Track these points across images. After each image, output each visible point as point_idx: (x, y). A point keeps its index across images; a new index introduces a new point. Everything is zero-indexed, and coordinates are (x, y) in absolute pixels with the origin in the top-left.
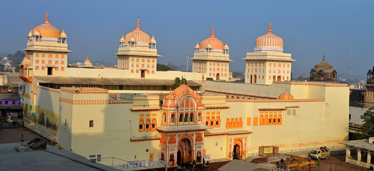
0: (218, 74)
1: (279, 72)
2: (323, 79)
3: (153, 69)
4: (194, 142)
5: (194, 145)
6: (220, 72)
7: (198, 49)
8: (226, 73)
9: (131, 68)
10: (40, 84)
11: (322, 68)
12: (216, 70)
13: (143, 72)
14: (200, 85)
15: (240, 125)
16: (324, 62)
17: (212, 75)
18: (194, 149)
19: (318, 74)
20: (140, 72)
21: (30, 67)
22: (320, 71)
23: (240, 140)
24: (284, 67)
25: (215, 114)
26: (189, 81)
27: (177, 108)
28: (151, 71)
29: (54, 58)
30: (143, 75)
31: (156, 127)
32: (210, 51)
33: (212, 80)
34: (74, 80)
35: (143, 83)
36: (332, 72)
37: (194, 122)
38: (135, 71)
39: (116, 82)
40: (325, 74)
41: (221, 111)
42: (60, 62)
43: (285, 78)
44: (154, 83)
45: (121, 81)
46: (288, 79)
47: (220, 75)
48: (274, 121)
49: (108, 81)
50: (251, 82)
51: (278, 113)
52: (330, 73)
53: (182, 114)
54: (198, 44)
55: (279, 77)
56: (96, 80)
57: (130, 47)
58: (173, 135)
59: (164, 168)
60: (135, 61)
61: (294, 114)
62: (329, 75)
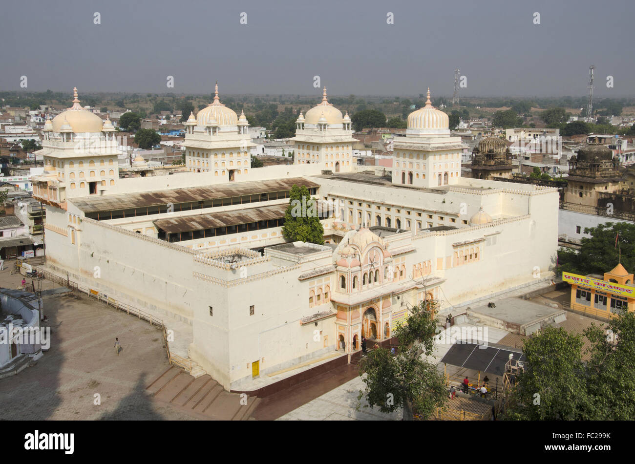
0: (337, 164)
1: (447, 166)
2: (494, 162)
3: (246, 166)
4: (381, 310)
6: (340, 160)
7: (303, 124)
8: (348, 159)
9: (213, 167)
10: (88, 214)
11: (492, 147)
12: (334, 155)
13: (231, 172)
14: (316, 185)
15: (428, 270)
16: (493, 137)
17: (330, 163)
18: (381, 320)
19: (487, 156)
20: (227, 174)
21: (61, 185)
22: (491, 151)
23: (431, 292)
24: (452, 158)
25: (400, 261)
26: (299, 179)
27: (360, 266)
28: (242, 170)
29: (97, 166)
30: (232, 178)
31: (330, 297)
32: (325, 128)
33: (332, 173)
34: (133, 199)
35: (237, 192)
36: (505, 151)
37: (380, 282)
38: (220, 172)
39: (197, 196)
40: (496, 155)
41: (406, 256)
42: (107, 171)
43: (454, 174)
44: (251, 189)
45: (204, 193)
46: (457, 175)
47: (340, 163)
48: (471, 258)
49: (184, 194)
50: (404, 182)
51: (475, 246)
52: (502, 153)
53: (365, 274)
54: (302, 116)
55: (446, 174)
56: (167, 195)
57: (210, 135)
58: (355, 307)
59: (346, 356)
60: (220, 156)
61: (495, 243)
62: (502, 157)
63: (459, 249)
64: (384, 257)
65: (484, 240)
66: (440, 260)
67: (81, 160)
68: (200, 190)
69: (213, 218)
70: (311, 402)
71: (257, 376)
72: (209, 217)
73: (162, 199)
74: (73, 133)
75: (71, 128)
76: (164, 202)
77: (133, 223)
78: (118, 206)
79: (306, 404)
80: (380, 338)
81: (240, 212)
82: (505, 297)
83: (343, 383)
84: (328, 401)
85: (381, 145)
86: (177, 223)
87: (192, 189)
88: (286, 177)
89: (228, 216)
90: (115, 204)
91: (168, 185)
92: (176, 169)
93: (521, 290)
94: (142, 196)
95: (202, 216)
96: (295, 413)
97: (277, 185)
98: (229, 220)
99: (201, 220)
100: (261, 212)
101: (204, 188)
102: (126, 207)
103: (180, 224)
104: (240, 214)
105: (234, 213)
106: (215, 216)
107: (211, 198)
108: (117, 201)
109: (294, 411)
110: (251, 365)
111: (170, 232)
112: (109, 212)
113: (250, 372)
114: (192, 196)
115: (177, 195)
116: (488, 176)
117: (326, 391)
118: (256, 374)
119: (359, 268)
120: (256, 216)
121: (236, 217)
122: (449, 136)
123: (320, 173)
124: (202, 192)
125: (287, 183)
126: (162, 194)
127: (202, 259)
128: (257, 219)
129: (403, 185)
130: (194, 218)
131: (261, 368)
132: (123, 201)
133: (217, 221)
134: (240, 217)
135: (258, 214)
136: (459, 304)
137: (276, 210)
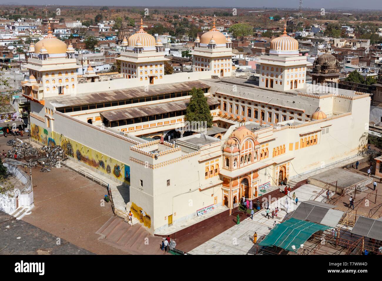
0: (222, 71)
1: (296, 76)
3: (161, 74)
4: (252, 179)
5: (252, 182)
6: (224, 68)
7: (199, 43)
8: (229, 67)
9: (139, 75)
10: (58, 109)
11: (327, 61)
12: (220, 65)
13: (151, 78)
14: (208, 86)
15: (283, 151)
16: (327, 54)
17: (217, 71)
18: (252, 186)
19: (323, 66)
20: (149, 79)
21: (40, 89)
22: (325, 63)
23: (285, 166)
24: (300, 70)
25: (265, 147)
26: (196, 82)
27: (239, 152)
28: (159, 76)
29: (64, 76)
30: (152, 81)
31: (219, 172)
32: (214, 47)
33: (218, 78)
34: (87, 98)
35: (155, 92)
36: (335, 63)
37: (252, 161)
38: (144, 78)
39: (128, 95)
40: (329, 66)
41: (269, 143)
42: (70, 79)
43: (301, 81)
44: (164, 90)
45: (134, 93)
46: (303, 82)
47: (224, 71)
48: (311, 142)
49: (120, 94)
50: (267, 86)
51: (315, 134)
52: (333, 65)
53: (242, 157)
54: (199, 38)
55: (296, 82)
56: (109, 95)
57: (137, 53)
58: (236, 179)
59: (229, 210)
60: (144, 67)
61: (327, 132)
62: (333, 67)
63: (304, 137)
64: (255, 145)
65: (320, 131)
66: (291, 145)
67: (53, 73)
68: (130, 91)
69: (139, 110)
70: (207, 243)
71: (171, 225)
72: (136, 109)
73: (105, 97)
74: (48, 54)
75: (47, 51)
76: (107, 100)
77: (86, 114)
78: (77, 103)
79: (203, 244)
80: (250, 198)
81: (158, 105)
82: (333, 168)
83: (226, 230)
84: (217, 242)
85: (250, 50)
86: (115, 114)
87: (125, 90)
88: (187, 80)
89: (149, 108)
90: (75, 101)
91: (109, 88)
92: (115, 75)
93: (343, 162)
94: (92, 95)
95: (132, 109)
96: (196, 250)
97: (181, 86)
98: (150, 112)
99: (131, 112)
100: (171, 105)
101: (133, 89)
102: (82, 103)
103: (117, 114)
104: (157, 107)
105: (153, 106)
106: (141, 108)
107: (138, 96)
108: (76, 99)
109: (195, 249)
110: (167, 218)
111: (112, 121)
112: (72, 107)
113: (167, 222)
114: (126, 95)
115: (116, 94)
116: (323, 80)
117: (215, 235)
118: (170, 224)
119: (238, 153)
120: (167, 108)
121: (154, 109)
122: (298, 55)
123: (210, 77)
124: (132, 91)
125: (188, 85)
126: (106, 94)
127: (136, 149)
128: (168, 111)
129: (267, 88)
130: (127, 110)
131: (173, 219)
132: (80, 99)
133: (143, 112)
134: (157, 109)
135: (169, 107)
136: (303, 173)
137: (181, 104)
